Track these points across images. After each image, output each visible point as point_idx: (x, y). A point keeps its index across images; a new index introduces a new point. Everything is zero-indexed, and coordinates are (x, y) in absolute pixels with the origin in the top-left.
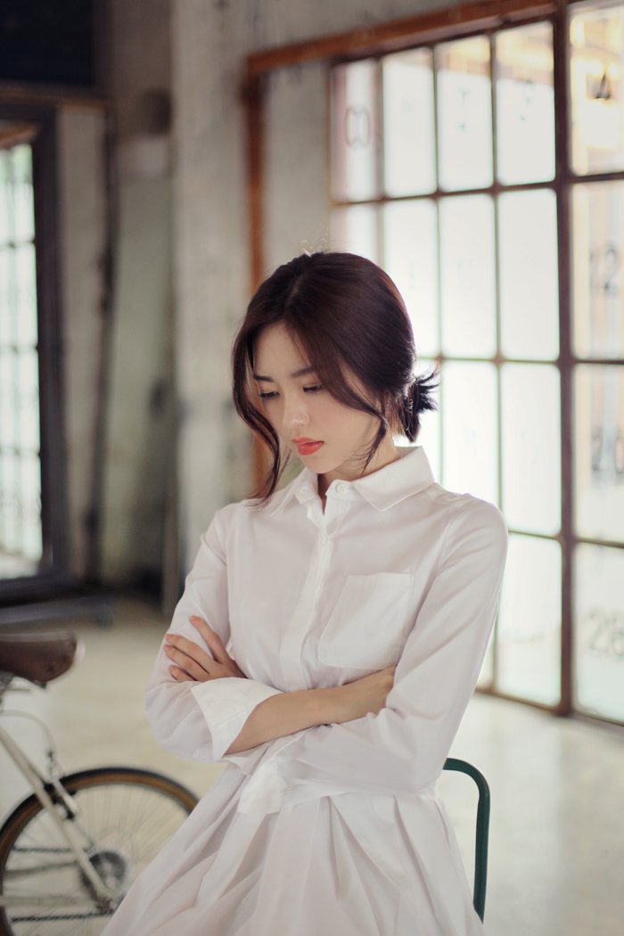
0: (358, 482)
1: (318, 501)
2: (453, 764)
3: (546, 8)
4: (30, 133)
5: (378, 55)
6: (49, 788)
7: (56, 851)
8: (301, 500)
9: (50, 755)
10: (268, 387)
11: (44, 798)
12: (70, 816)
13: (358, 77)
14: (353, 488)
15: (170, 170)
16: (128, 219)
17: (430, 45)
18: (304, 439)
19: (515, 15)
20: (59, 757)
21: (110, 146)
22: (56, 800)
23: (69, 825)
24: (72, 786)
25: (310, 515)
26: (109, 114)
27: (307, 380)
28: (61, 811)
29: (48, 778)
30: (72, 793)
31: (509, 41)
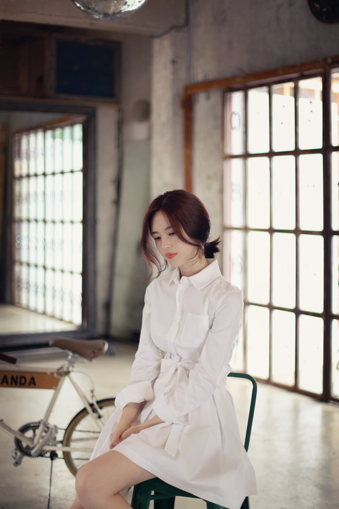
0: (191, 278)
3: (320, 70)
4: (82, 118)
5: (245, 89)
6: (92, 405)
7: (94, 432)
9: (92, 391)
10: (156, 235)
11: (89, 409)
12: (100, 417)
13: (237, 98)
14: (188, 279)
15: (149, 138)
16: (128, 161)
17: (269, 85)
18: (169, 253)
19: (307, 73)
20: (95, 393)
21: (120, 125)
22: (94, 411)
23: (99, 421)
24: (101, 405)
26: (120, 110)
27: (171, 230)
28: (96, 415)
29: (91, 401)
30: (101, 408)
31: (303, 84)
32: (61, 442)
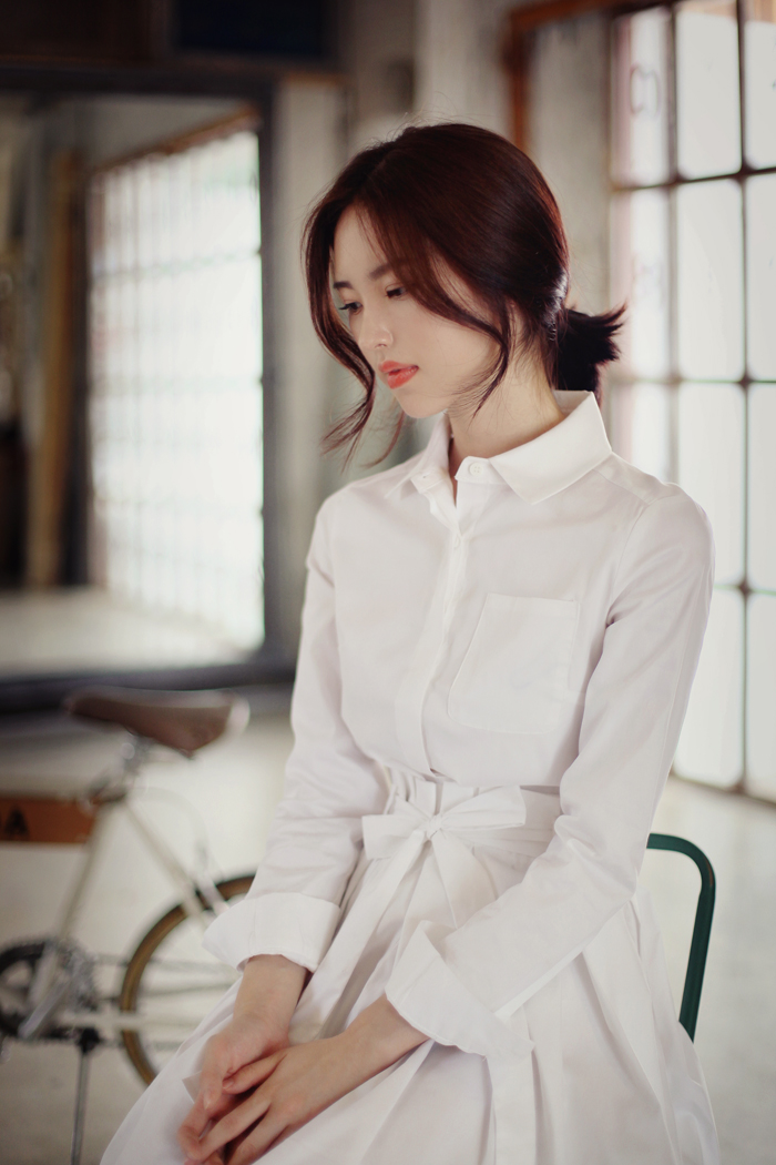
0: (500, 460)
1: (446, 490)
2: (659, 842)
5: (670, 4)
6: (200, 895)
8: (421, 489)
10: (348, 295)
11: (192, 905)
14: (491, 466)
18: (389, 365)
22: (205, 907)
25: (434, 509)
26: (348, 91)
30: (226, 898)
32: (114, 1000)
